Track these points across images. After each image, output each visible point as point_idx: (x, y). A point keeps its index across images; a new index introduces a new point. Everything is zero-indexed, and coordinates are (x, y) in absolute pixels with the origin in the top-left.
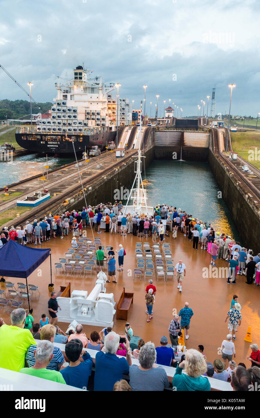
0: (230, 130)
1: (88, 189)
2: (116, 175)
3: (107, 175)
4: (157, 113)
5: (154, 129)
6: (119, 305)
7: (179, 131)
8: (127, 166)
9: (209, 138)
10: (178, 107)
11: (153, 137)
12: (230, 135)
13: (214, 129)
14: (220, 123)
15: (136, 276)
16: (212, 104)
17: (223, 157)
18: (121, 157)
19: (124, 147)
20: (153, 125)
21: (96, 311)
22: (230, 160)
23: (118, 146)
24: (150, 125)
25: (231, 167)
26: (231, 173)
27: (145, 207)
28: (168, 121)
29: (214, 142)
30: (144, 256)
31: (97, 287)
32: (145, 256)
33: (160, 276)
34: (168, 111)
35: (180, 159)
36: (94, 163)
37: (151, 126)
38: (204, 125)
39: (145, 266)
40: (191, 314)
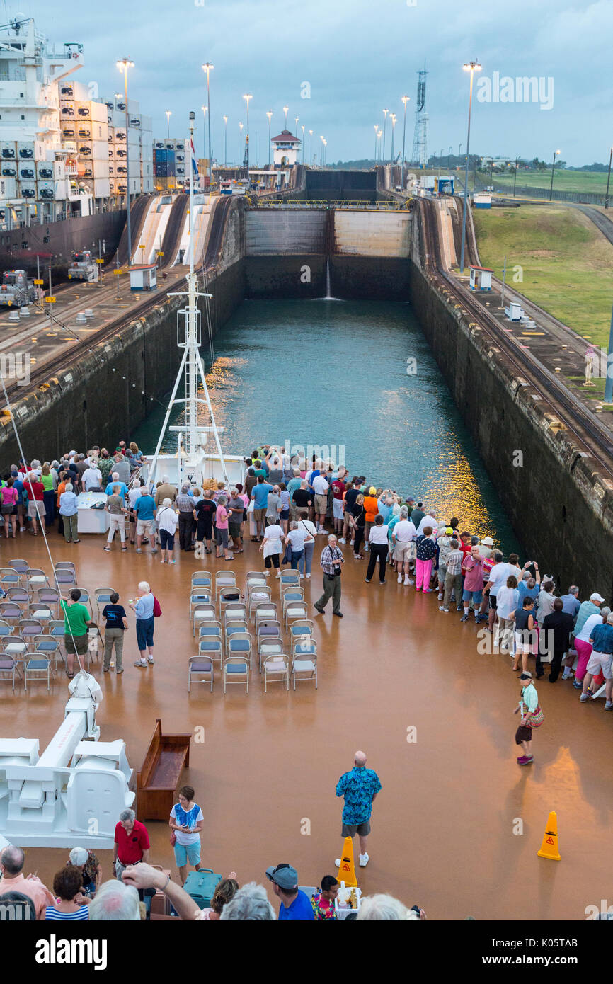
0: (473, 204)
1: (61, 379)
2: (138, 340)
3: (112, 340)
4: (247, 151)
5: (241, 202)
6: (146, 776)
7: (320, 206)
8: (167, 314)
9: (411, 227)
10: (311, 132)
11: (241, 229)
12: (471, 219)
13: (424, 199)
14: (441, 181)
15: (195, 681)
16: (419, 122)
17: (453, 283)
18: (146, 289)
19: (150, 258)
20: (238, 190)
21: (67, 799)
22: (471, 292)
23: (133, 255)
24: (227, 189)
25: (474, 310)
26: (473, 327)
27: (215, 456)
28: (283, 176)
29: (425, 241)
30: (220, 614)
31: (71, 725)
32: (223, 613)
33: (272, 676)
34: (282, 144)
35: (326, 296)
36: (65, 309)
37: (231, 192)
38: (394, 188)
39: (224, 646)
40: (374, 786)
